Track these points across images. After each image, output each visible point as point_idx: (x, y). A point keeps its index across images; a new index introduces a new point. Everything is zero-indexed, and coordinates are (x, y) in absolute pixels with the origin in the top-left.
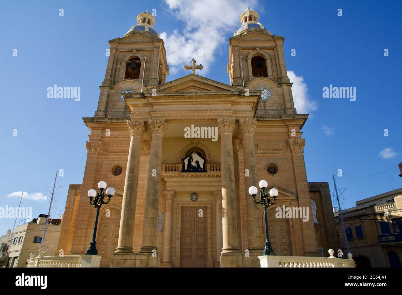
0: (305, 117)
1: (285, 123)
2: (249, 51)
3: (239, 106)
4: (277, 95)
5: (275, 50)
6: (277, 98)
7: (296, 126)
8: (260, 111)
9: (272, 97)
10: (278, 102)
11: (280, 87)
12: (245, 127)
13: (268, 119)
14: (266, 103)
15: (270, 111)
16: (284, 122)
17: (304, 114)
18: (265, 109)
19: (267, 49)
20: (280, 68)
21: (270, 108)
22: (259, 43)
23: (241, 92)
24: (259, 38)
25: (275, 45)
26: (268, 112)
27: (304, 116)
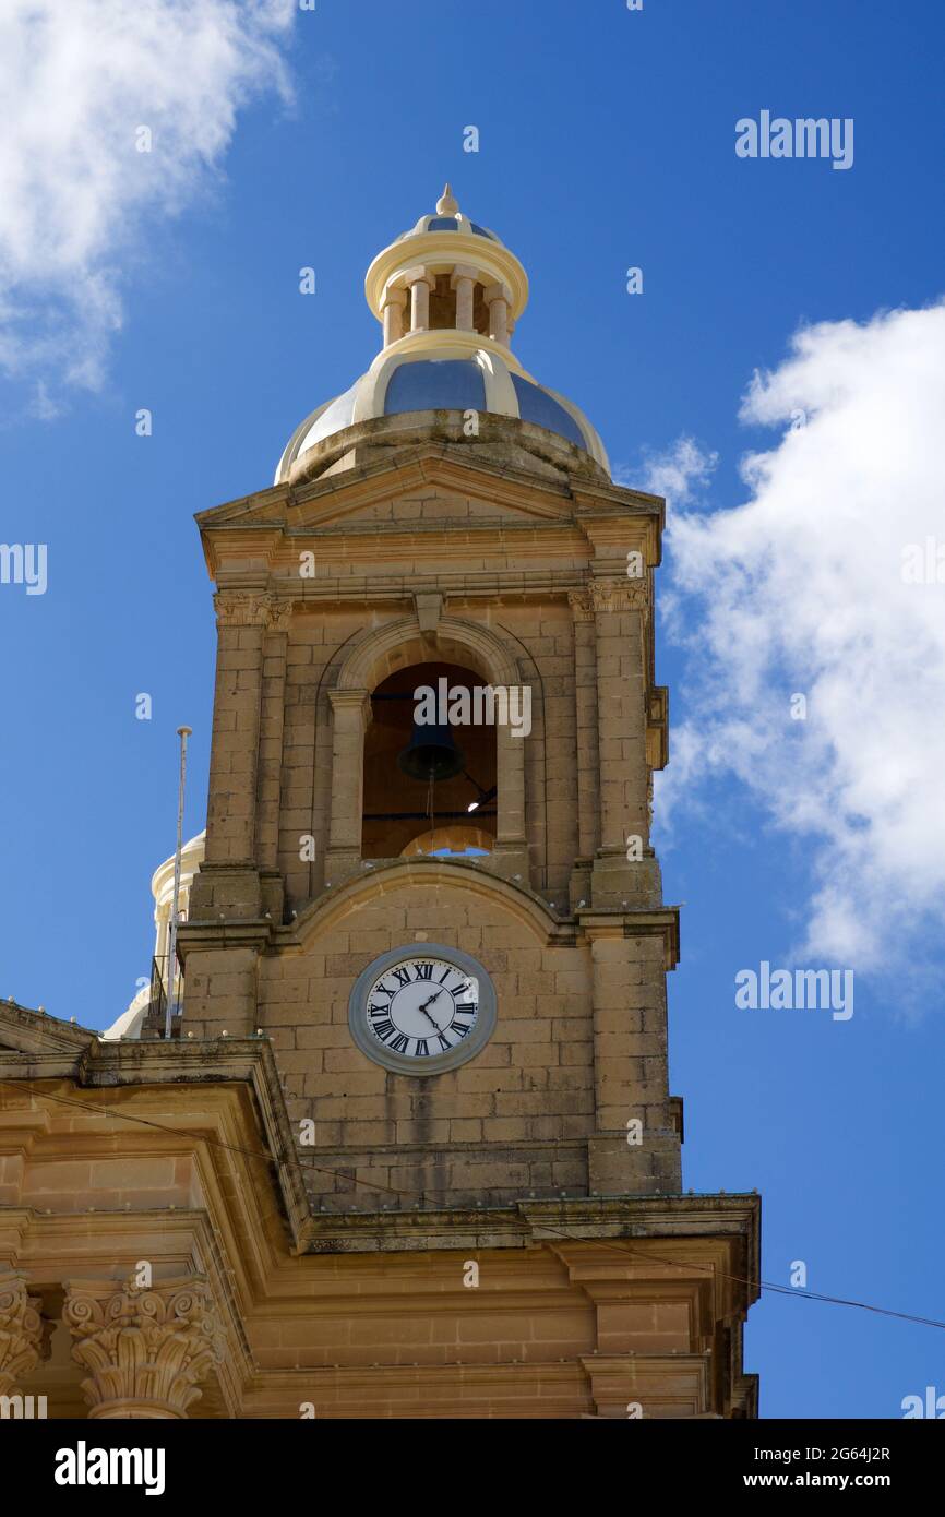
0: (729, 1216)
1: (566, 1273)
2: (358, 619)
3: (92, 1163)
4: (536, 1016)
5: (578, 613)
6: (533, 1041)
7: (663, 1300)
8: (378, 1162)
9: (498, 1038)
10: (540, 1077)
11: (570, 942)
12: (107, 1351)
13: (414, 1239)
14: (442, 1092)
15: (456, 1164)
16: (557, 1259)
17: (722, 1197)
18: (423, 1147)
19: (511, 601)
20: (596, 770)
21: (470, 1132)
22: (444, 547)
23: (102, 1059)
24: (459, 505)
25: (580, 563)
26: (439, 1173)
27: (720, 1209)
